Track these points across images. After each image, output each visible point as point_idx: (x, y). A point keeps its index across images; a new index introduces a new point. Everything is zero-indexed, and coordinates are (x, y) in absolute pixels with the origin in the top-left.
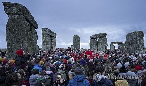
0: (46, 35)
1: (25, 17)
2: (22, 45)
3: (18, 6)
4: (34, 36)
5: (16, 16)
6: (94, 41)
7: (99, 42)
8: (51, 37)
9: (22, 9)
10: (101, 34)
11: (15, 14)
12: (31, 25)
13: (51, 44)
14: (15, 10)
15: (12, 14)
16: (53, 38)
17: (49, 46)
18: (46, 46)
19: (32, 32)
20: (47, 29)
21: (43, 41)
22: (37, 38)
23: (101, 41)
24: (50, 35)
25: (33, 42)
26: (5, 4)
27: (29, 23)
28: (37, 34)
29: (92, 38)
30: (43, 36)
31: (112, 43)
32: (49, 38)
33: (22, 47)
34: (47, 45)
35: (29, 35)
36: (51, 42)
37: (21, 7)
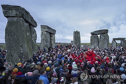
0: (45, 32)
1: (24, 19)
2: (21, 49)
3: (17, 8)
4: (33, 35)
5: (15, 19)
6: (95, 37)
7: (100, 38)
8: (50, 33)
9: (21, 12)
10: (102, 30)
11: (14, 17)
12: (30, 25)
13: (50, 41)
14: (14, 13)
15: (12, 17)
16: (52, 35)
17: (48, 44)
18: (45, 44)
19: (31, 32)
20: (46, 26)
21: (42, 39)
22: (36, 37)
23: (103, 37)
24: (49, 32)
25: (33, 43)
26: (4, 7)
27: (28, 24)
28: (36, 33)
29: (93, 34)
30: (42, 33)
31: (114, 40)
32: (48, 36)
33: (22, 51)
34: (46, 42)
35: (29, 36)
36: (51, 39)
37: (20, 9)
